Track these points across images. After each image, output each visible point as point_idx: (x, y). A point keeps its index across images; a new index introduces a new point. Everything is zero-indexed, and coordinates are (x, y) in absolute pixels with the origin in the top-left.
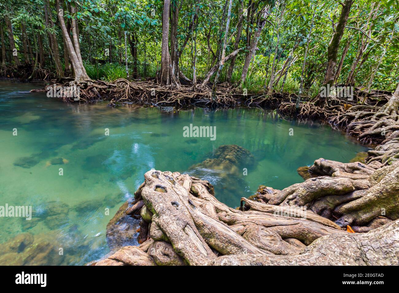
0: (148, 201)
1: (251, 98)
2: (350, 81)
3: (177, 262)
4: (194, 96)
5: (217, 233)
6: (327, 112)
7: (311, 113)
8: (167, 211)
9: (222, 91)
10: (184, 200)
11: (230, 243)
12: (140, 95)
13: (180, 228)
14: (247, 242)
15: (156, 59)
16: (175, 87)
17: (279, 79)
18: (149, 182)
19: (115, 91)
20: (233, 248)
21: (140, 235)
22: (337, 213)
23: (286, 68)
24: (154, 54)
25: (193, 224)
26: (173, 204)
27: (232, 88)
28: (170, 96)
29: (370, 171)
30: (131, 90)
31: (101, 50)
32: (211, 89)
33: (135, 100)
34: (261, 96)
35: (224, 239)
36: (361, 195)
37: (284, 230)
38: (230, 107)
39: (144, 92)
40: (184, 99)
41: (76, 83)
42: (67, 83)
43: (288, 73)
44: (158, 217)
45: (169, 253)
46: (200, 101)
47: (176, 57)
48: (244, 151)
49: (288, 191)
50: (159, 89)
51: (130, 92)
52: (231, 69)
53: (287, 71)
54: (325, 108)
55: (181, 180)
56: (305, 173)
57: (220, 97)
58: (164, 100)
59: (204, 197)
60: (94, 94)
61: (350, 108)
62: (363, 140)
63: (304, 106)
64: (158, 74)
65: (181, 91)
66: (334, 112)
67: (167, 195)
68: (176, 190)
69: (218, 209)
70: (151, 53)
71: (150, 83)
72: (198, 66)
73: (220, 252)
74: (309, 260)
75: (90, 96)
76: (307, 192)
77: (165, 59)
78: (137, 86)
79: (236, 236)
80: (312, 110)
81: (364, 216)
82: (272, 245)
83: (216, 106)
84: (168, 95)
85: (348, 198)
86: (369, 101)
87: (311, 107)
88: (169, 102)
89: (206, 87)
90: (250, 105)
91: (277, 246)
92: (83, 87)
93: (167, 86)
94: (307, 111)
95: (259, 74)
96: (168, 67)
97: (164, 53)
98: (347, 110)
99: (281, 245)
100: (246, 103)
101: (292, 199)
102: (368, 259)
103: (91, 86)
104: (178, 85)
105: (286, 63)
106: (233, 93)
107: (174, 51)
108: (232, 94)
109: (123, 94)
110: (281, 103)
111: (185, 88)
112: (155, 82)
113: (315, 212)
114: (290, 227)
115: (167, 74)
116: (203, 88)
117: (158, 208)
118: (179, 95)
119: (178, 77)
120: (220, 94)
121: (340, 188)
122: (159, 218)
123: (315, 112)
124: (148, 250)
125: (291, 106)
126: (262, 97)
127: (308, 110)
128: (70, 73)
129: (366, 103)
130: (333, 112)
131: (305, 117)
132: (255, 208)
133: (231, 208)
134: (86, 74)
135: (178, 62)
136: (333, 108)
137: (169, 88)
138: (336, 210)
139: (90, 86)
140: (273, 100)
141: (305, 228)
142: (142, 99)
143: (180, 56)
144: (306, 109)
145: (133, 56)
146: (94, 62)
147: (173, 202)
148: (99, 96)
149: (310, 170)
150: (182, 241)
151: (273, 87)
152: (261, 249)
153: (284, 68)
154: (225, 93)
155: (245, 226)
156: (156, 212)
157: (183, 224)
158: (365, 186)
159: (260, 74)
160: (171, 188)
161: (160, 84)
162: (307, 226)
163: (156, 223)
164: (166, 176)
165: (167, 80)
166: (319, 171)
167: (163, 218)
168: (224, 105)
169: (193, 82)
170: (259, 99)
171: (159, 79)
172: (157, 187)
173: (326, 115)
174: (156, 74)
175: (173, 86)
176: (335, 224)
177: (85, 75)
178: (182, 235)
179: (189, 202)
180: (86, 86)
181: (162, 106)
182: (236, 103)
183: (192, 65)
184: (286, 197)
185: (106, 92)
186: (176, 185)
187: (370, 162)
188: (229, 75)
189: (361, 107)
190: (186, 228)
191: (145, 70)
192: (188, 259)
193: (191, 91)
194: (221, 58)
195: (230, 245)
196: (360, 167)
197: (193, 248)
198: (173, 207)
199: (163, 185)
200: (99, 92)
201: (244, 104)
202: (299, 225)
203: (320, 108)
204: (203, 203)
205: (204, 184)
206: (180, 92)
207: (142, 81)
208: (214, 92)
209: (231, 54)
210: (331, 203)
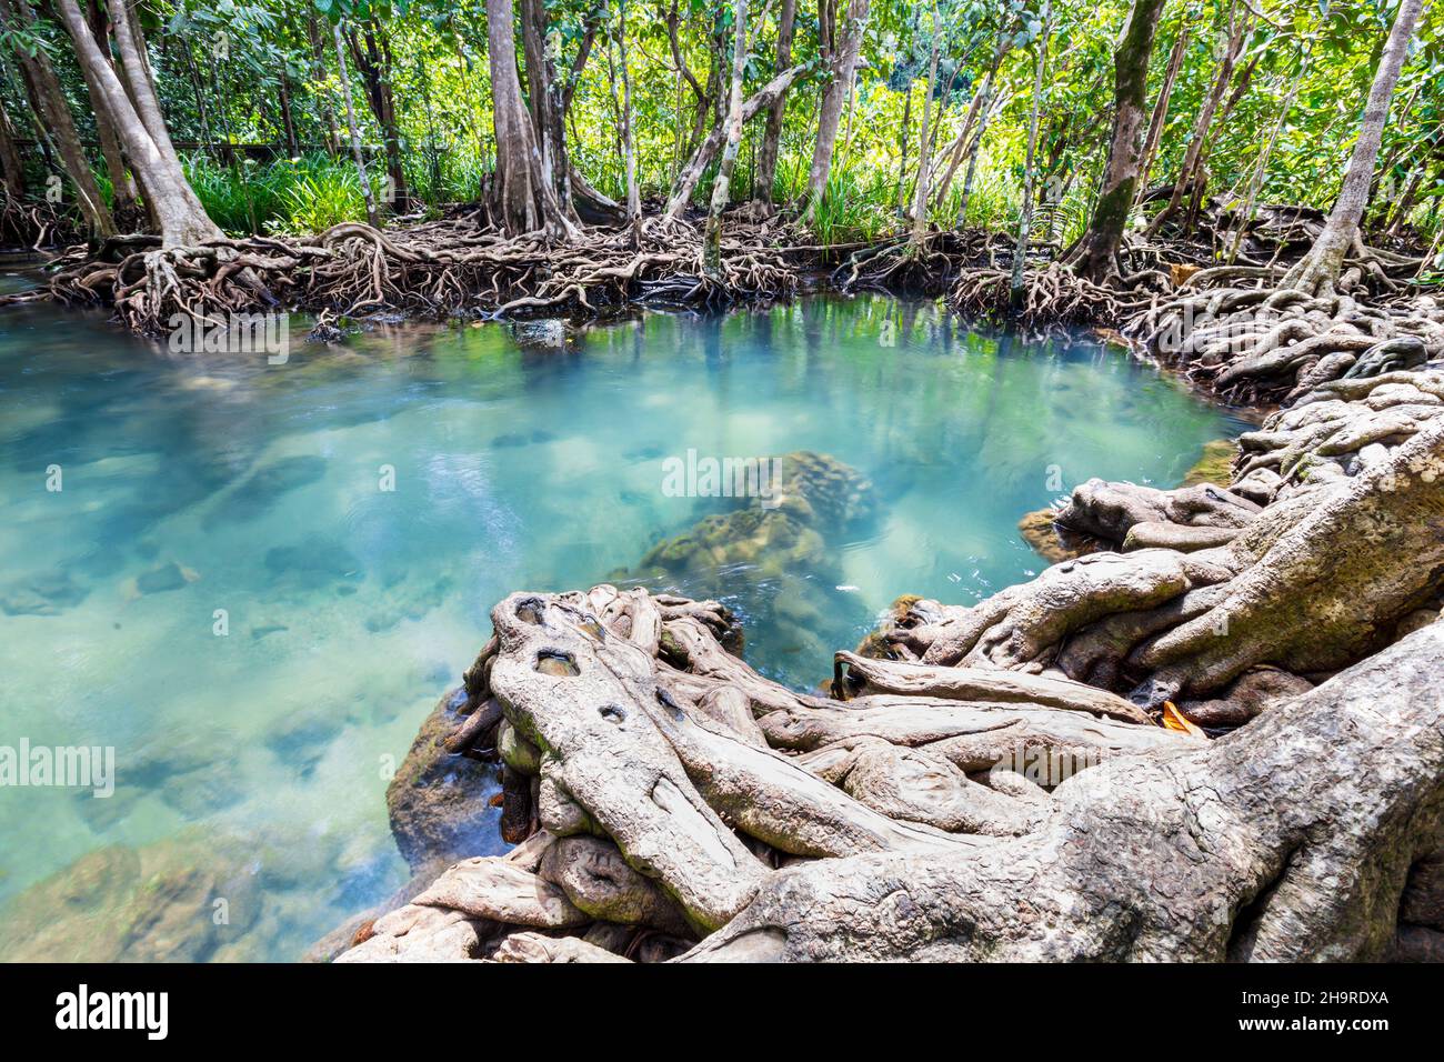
0: (518, 709)
1: (853, 259)
2: (1193, 173)
3: (639, 894)
4: (637, 269)
5: (761, 792)
6: (1117, 298)
7: (1062, 304)
8: (587, 739)
9: (742, 238)
10: (641, 696)
11: (806, 816)
12: (429, 281)
13: (640, 793)
14: (856, 804)
15: (472, 127)
16: (561, 237)
17: (948, 178)
18: (512, 642)
19: (328, 273)
20: (814, 829)
21: (504, 816)
22: (1136, 666)
23: (973, 131)
24: (464, 106)
25: (682, 772)
26: (606, 712)
27: (779, 224)
28: (544, 277)
29: (1242, 511)
30: (389, 263)
31: (248, 102)
32: (701, 231)
33: (412, 302)
34: (888, 250)
35: (785, 805)
36: (1207, 602)
37: (972, 748)
38: (778, 299)
39: (445, 266)
40: (602, 283)
41: (170, 258)
42: (134, 259)
43: (981, 152)
44: (558, 763)
45: (610, 870)
46: (661, 285)
47: (550, 118)
48: (836, 472)
49: (986, 613)
50: (499, 250)
51: (387, 274)
52: (769, 148)
53: (974, 148)
54: (1110, 281)
55: (624, 614)
56: (1043, 535)
57: (738, 263)
58: (522, 294)
59: (707, 669)
60: (250, 294)
61: (1191, 280)
62: (1229, 393)
63: (1040, 279)
64: (487, 187)
65: (587, 253)
66: (1140, 296)
67: (582, 684)
68: (608, 658)
69: (758, 703)
70: (450, 101)
71: (461, 228)
72: (643, 142)
73: (777, 846)
74: (1040, 853)
75: (235, 305)
76: (1047, 613)
77: (512, 126)
78: (411, 245)
79: (823, 792)
80: (1067, 294)
81: (1215, 670)
82: (936, 803)
83: (724, 300)
84: (538, 271)
85: (1171, 617)
86: (1253, 246)
87: (1061, 282)
88: (545, 302)
89: (682, 229)
90: (852, 289)
91: (951, 804)
92: (202, 271)
93: (529, 235)
94: (1049, 297)
95: (877, 158)
96: (526, 158)
97: (503, 103)
98: (1181, 284)
99: (962, 801)
100: (835, 279)
101: (999, 641)
102: (1202, 829)
103: (233, 265)
104: (569, 225)
105: (973, 115)
106: (785, 245)
107: (543, 90)
108: (782, 250)
109: (363, 285)
110: (958, 271)
111: (599, 240)
112: (483, 222)
113: (1071, 672)
114: (992, 736)
115: (524, 187)
116: (670, 232)
117: (555, 729)
118: (579, 268)
119: (568, 196)
120: (738, 252)
121: (1145, 587)
122: (563, 764)
123: (1076, 302)
124: (542, 867)
125: (995, 283)
126: (892, 253)
127: (1053, 295)
128: (138, 215)
129: (1242, 256)
130: (1135, 296)
131: (1044, 319)
132: (881, 681)
133: (802, 696)
134: (203, 213)
135: (561, 136)
136: (1137, 281)
137: (539, 242)
138: (1134, 660)
139: (226, 262)
140: (931, 261)
141: (1035, 733)
142: (438, 296)
143: (566, 108)
144: (1045, 293)
145: (380, 117)
146: (225, 154)
147: (606, 705)
148: (271, 299)
149: (1059, 521)
150: (651, 834)
151: (931, 208)
152: (903, 822)
153: (965, 134)
154: (755, 244)
155: (850, 749)
156: (550, 746)
157: (647, 778)
158: (1220, 573)
159: (880, 159)
160: (591, 655)
161: (503, 230)
162: (1043, 728)
163: (556, 782)
164: (567, 611)
165: (528, 211)
166: (1086, 523)
167: (578, 765)
168: (753, 294)
169: (630, 212)
170: (883, 262)
171: (496, 207)
172: (543, 655)
173: (1112, 311)
174: (482, 188)
175: (552, 231)
176: (1128, 703)
177: (202, 220)
178: (649, 814)
179: (660, 697)
180: (211, 265)
181: (518, 317)
182: (800, 284)
183: (619, 141)
184: (979, 635)
185: (294, 278)
186: (608, 639)
187: (1245, 474)
188: (765, 171)
189: (1227, 273)
190: (657, 790)
191: (436, 171)
192: (676, 885)
193: (625, 248)
194: (728, 108)
195: (804, 822)
196: (1213, 503)
197: (689, 852)
198: (607, 725)
199: (562, 647)
200: (265, 282)
201: (829, 285)
202: (1019, 725)
203: (1091, 285)
204: (705, 690)
205: (707, 614)
206: (582, 255)
207: (428, 219)
208: (713, 248)
209: (765, 90)
210: (1119, 640)
